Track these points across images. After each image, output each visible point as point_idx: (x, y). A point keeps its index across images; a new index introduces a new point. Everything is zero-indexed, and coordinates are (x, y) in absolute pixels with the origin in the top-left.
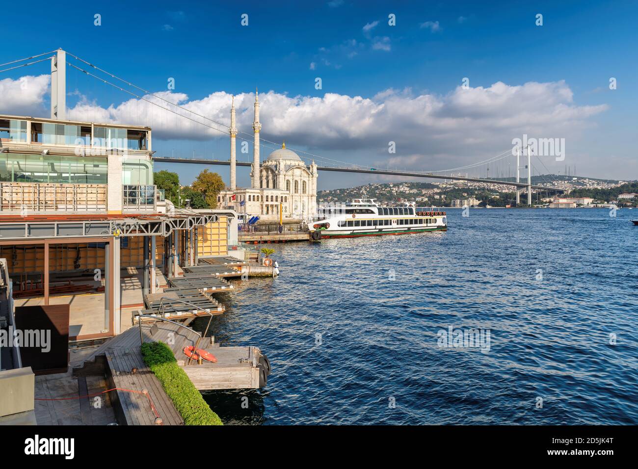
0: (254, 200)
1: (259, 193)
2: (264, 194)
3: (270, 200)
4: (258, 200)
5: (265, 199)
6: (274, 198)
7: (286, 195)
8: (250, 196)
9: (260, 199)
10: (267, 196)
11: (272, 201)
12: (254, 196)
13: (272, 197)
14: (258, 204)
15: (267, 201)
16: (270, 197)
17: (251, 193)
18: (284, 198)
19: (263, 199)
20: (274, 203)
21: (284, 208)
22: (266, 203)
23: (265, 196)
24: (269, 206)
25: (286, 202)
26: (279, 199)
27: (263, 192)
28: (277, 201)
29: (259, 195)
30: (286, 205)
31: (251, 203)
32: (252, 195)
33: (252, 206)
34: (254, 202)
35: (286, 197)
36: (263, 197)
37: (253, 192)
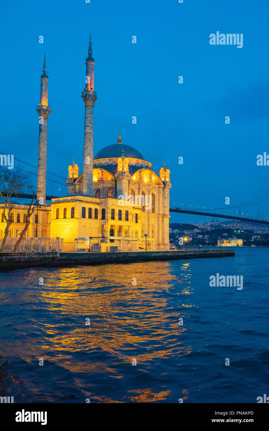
0: (90, 217)
1: (98, 204)
2: (109, 206)
3: (117, 217)
4: (96, 217)
5: (109, 215)
6: (123, 216)
7: (138, 212)
8: (84, 209)
9: (100, 216)
10: (113, 211)
11: (120, 219)
12: (90, 209)
13: (120, 211)
15: (113, 218)
16: (117, 212)
17: (87, 202)
18: (135, 216)
19: (106, 215)
20: (123, 223)
21: (134, 233)
22: (111, 222)
23: (111, 210)
24: (116, 227)
25: (136, 223)
26: (130, 217)
27: (108, 203)
28: (127, 219)
29: (98, 207)
30: (137, 227)
31: (85, 221)
32: (87, 206)
33: (86, 227)
34: (90, 221)
35: (137, 215)
36: (106, 211)
37: (89, 201)
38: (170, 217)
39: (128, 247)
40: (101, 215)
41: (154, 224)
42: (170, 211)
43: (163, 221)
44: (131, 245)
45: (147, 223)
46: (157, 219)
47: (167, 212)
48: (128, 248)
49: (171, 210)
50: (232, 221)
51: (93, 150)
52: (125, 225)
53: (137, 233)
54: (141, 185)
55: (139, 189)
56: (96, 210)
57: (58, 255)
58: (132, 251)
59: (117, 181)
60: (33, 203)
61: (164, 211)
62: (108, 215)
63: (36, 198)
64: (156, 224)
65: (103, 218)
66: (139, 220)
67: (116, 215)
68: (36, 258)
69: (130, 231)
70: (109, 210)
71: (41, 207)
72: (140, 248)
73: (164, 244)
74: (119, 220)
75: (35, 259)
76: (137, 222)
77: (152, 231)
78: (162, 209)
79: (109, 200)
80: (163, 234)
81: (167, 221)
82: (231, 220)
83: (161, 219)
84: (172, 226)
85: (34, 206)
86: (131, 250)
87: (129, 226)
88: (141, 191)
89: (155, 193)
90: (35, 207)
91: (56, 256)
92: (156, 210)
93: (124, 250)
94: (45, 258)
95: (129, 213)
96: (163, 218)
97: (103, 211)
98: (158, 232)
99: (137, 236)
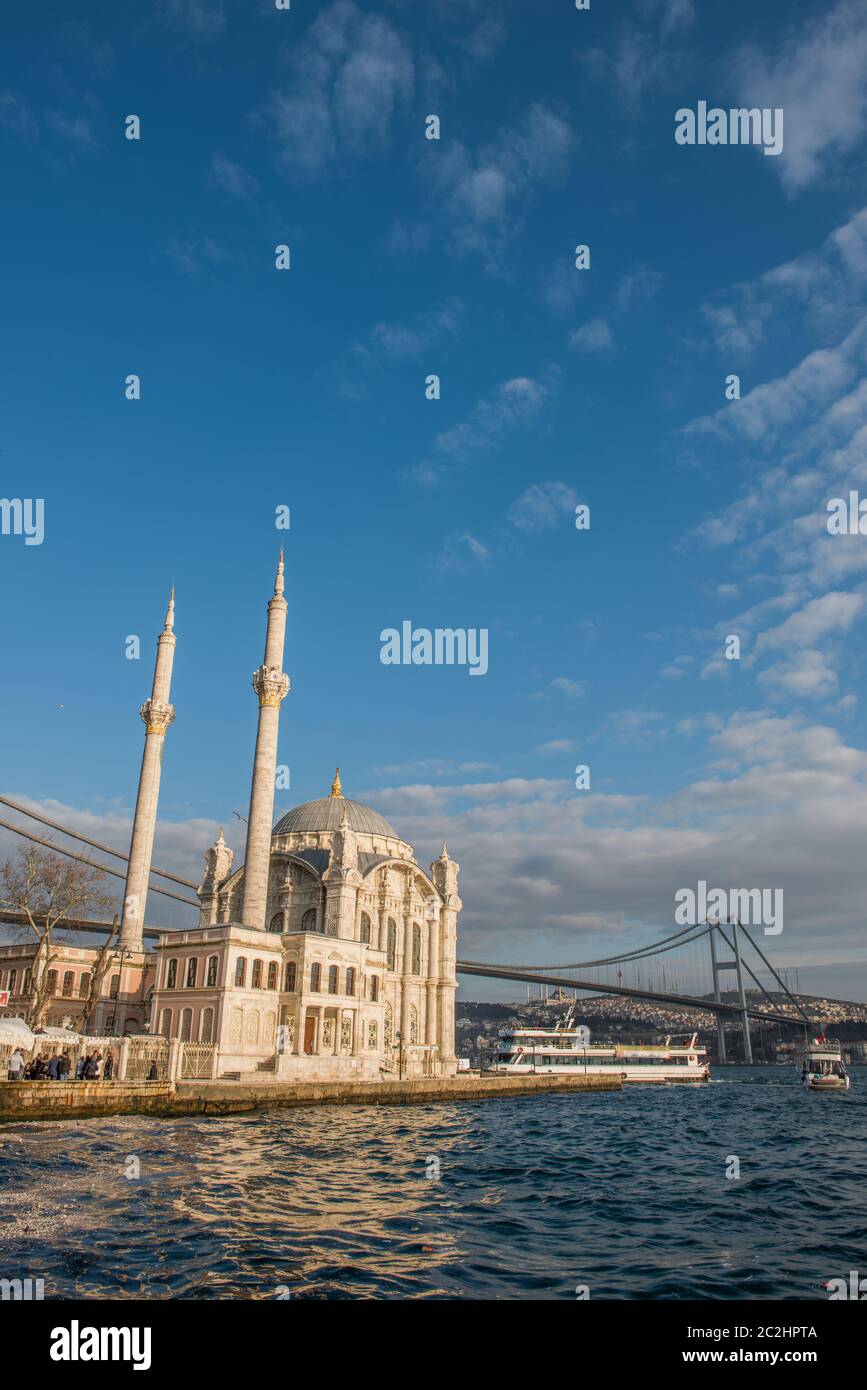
0: (256, 984)
1: (279, 951)
2: (306, 954)
3: (324, 984)
4: (272, 985)
5: (305, 980)
6: (342, 982)
7: (378, 972)
8: (242, 961)
9: (281, 980)
10: (317, 967)
11: (333, 990)
12: (258, 963)
13: (334, 970)
14: (269, 1000)
15: (315, 987)
16: (325, 972)
17: (249, 945)
18: (370, 982)
19: (298, 979)
20: (341, 1001)
21: (367, 1027)
22: (309, 999)
23: (310, 967)
24: (322, 1012)
25: (374, 1003)
26: (358, 985)
27: (303, 946)
28: (351, 991)
29: (278, 958)
30: (374, 1013)
31: (244, 996)
32: (251, 955)
33: (246, 1013)
34: (256, 994)
35: (375, 978)
36: (299, 968)
37: (256, 942)
38: (457, 985)
39: (351, 1067)
40: (284, 979)
41: (417, 1005)
42: (457, 972)
43: (439, 997)
44: (360, 1063)
45: (399, 1001)
46: (424, 990)
47: (451, 976)
48: (351, 1070)
49: (460, 970)
50: (603, 998)
51: (272, 811)
52: (342, 1007)
53: (373, 1028)
54: (387, 900)
55: (381, 912)
56: (273, 965)
57: (173, 1089)
58: (360, 1080)
59: (328, 892)
60: (110, 945)
61: (442, 968)
62: (302, 978)
63: (118, 933)
64: (424, 1003)
65: (291, 986)
66: (380, 994)
67: (325, 980)
68: (113, 1098)
69: (359, 1024)
70: (305, 966)
71: (131, 955)
72: (381, 1069)
73: (442, 1060)
74: (330, 993)
75: (109, 1100)
76: (374, 998)
77: (413, 1024)
78: (437, 964)
79: (307, 940)
80: (440, 1029)
81: (449, 997)
82: (601, 994)
83: (434, 991)
84: (461, 1010)
85: (112, 953)
86: (358, 1074)
87: (354, 1010)
88: (386, 916)
89: (421, 922)
90: (116, 956)
91: (166, 1091)
92: (424, 965)
93: (341, 1075)
94: (136, 1097)
95: (357, 972)
96: (440, 987)
97: (292, 970)
98: (427, 1026)
99: (375, 1035)
